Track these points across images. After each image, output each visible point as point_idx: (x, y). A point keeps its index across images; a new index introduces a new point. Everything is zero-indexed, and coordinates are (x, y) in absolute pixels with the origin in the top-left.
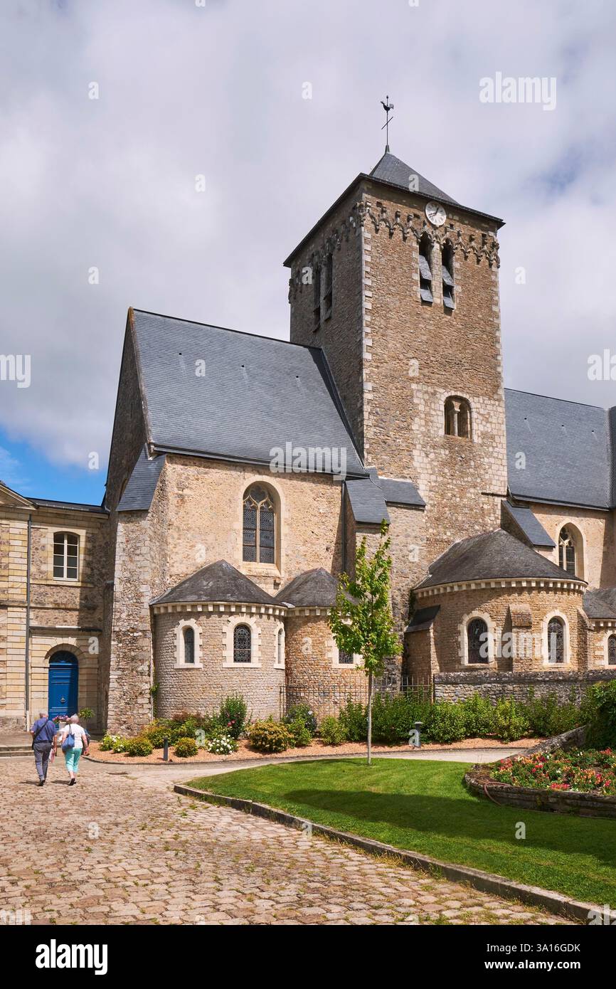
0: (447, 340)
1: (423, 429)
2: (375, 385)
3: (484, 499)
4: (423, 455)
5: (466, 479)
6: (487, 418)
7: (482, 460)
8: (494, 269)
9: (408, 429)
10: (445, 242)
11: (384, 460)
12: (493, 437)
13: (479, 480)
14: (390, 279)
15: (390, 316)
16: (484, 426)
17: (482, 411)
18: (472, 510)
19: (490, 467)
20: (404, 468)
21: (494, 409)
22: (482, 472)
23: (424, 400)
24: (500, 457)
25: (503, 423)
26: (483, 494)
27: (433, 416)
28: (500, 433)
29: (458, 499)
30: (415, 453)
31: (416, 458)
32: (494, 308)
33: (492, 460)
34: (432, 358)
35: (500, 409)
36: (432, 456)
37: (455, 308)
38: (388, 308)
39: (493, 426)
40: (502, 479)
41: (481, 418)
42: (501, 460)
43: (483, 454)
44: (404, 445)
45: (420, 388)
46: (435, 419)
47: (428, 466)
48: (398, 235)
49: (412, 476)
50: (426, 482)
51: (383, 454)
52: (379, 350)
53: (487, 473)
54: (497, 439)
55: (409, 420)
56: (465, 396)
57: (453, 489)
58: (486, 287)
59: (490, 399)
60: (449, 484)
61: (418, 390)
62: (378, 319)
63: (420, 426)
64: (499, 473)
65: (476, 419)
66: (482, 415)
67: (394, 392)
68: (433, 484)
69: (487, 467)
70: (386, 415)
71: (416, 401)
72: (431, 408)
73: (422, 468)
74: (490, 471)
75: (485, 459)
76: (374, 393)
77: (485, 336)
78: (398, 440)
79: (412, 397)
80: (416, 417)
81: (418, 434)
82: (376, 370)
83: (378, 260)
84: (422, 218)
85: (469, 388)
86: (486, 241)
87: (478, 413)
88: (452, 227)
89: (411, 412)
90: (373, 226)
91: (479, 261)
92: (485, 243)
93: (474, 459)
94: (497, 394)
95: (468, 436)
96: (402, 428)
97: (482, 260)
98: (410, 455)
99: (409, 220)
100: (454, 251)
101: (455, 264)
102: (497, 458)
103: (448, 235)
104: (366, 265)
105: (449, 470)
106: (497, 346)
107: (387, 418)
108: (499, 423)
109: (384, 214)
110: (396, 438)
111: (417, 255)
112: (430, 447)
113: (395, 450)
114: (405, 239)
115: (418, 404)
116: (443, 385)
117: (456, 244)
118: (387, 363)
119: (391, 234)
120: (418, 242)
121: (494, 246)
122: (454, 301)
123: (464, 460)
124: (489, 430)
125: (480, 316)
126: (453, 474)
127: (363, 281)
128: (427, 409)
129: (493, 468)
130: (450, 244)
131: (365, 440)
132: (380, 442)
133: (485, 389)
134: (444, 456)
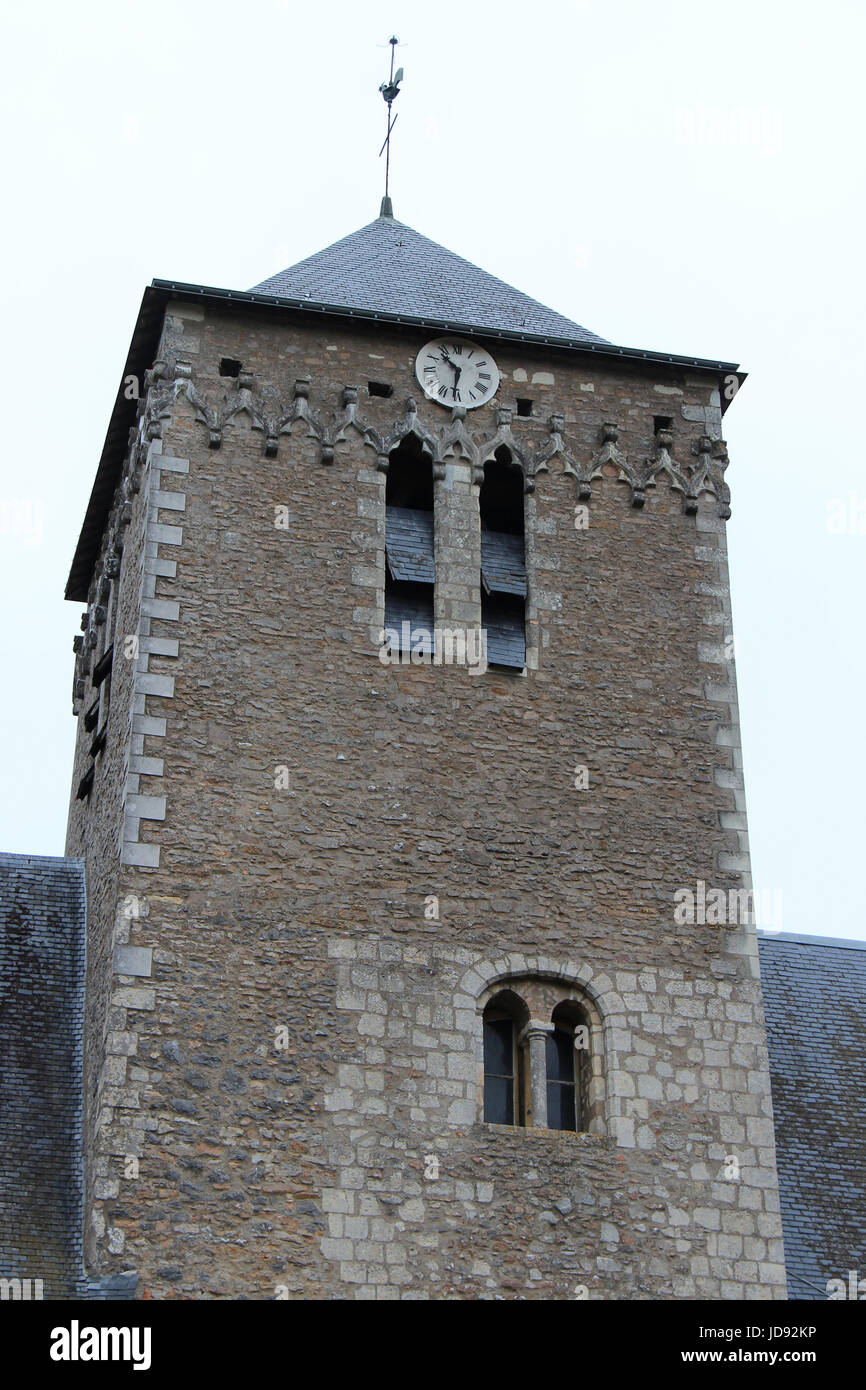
0: (497, 775)
1: (376, 1107)
2: (164, 956)
4: (371, 1206)
6: (681, 1051)
7: (658, 1217)
8: (703, 523)
9: (308, 1108)
10: (492, 457)
11: (187, 1241)
12: (708, 1125)
14: (258, 593)
15: (249, 711)
16: (665, 1081)
17: (653, 1024)
19: (699, 1248)
20: (278, 1268)
21: (713, 1012)
22: (660, 1268)
23: (385, 996)
24: (750, 1200)
25: (756, 1067)
27: (423, 1053)
28: (744, 1105)
30: (333, 1201)
31: (335, 1224)
32: (710, 654)
33: (707, 1218)
34: (425, 845)
35: (736, 1012)
36: (413, 1211)
37: (533, 665)
38: (245, 688)
39: (710, 1079)
41: (650, 1049)
42: (754, 1213)
43: (662, 1192)
44: (280, 1173)
45: (367, 952)
46: (433, 1064)
47: (395, 1254)
48: (300, 451)
51: (186, 1212)
52: (194, 833)
53: (685, 1272)
54: (727, 1127)
55: (314, 1077)
56: (570, 970)
58: (671, 585)
59: (688, 977)
61: (360, 963)
62: (199, 727)
63: (361, 1095)
64: (744, 1272)
65: (623, 1055)
66: (657, 1039)
67: (253, 975)
69: (683, 1246)
70: (209, 1061)
71: (346, 1002)
72: (413, 1024)
73: (368, 1265)
74: (698, 1265)
75: (672, 1210)
76: (162, 986)
77: (664, 751)
78: (256, 1158)
79: (331, 987)
80: (344, 1060)
81: (348, 1127)
82: (179, 901)
83: (211, 538)
84: (402, 393)
85: (592, 941)
86: (667, 438)
87: (637, 1032)
88: (524, 407)
89: (324, 1044)
90: (198, 433)
91: (638, 505)
92: (662, 445)
93: (617, 1214)
94: (726, 956)
95: (598, 1122)
96: (276, 1109)
97: (653, 499)
98: (310, 1213)
99: (345, 403)
100: (530, 482)
101: (538, 524)
102: (734, 1207)
103: (505, 436)
104: (161, 556)
105: (495, 1267)
106: (724, 781)
107: (214, 1076)
108: (734, 1066)
109: (246, 393)
110: (249, 1149)
111: (374, 509)
112: (405, 1175)
113: (239, 1198)
114: (327, 461)
115: (357, 1014)
116: (470, 935)
117: (538, 460)
118: (224, 872)
119: (271, 453)
120: (380, 469)
121: (704, 450)
122: (528, 645)
123: (568, 1223)
124: (691, 1095)
125: (644, 684)
126: (511, 1280)
127: (146, 607)
128: (398, 1030)
129: (711, 1250)
130: (516, 460)
131: (101, 1166)
132: (173, 1167)
133: (669, 940)
134: (471, 1211)
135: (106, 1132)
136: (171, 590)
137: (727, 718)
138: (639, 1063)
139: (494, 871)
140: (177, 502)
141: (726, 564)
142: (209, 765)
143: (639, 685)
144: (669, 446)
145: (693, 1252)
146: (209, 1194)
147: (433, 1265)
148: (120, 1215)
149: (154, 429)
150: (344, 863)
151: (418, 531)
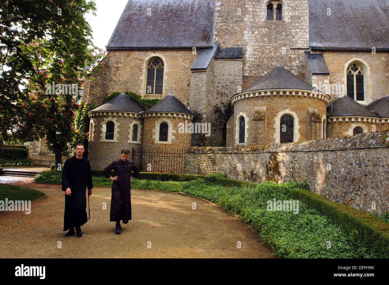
1: (251, 20)
3: (291, 51)
4: (250, 32)
5: (279, 43)
6: (295, 8)
7: (291, 31)
9: (242, 21)
11: (226, 38)
12: (299, 18)
13: (288, 42)
16: (293, 12)
17: (291, 5)
18: (283, 59)
19: (297, 34)
20: (238, 41)
21: (300, 2)
22: (291, 37)
23: (252, 5)
24: (304, 27)
25: (306, 9)
26: (291, 49)
27: (258, 12)
28: (304, 15)
29: (273, 54)
30: (245, 32)
31: (245, 35)
33: (298, 30)
36: (256, 33)
39: (299, 12)
40: (304, 40)
41: (291, 8)
42: (305, 29)
43: (292, 27)
44: (238, 29)
46: (259, 14)
47: (254, 38)
49: (243, 45)
50: (252, 47)
51: (226, 35)
53: (294, 37)
54: (302, 18)
55: (243, 17)
57: (270, 49)
60: (267, 46)
63: (249, 18)
64: (303, 37)
65: (287, 10)
68: (256, 47)
69: (294, 34)
70: (228, 16)
71: (247, 6)
72: (256, 8)
73: (250, 40)
74: (296, 36)
75: (293, 30)
76: (222, 7)
78: (235, 28)
79: (245, 4)
80: (247, 14)
81: (247, 23)
87: (289, 6)
93: (285, 31)
95: (283, 19)
96: (237, 21)
98: (242, 34)
102: (302, 28)
105: (267, 39)
107: (229, 18)
108: (303, 10)
110: (234, 27)
112: (255, 28)
113: (233, 33)
115: (248, 8)
123: (277, 32)
124: (297, 14)
126: (270, 40)
128: (254, 9)
129: (298, 34)
131: (215, 30)
132: (224, 30)
134: (264, 32)
135: (215, 26)
138: (289, 10)
145: (296, 35)
146: (229, 32)
147: (259, 39)
148: (217, 36)
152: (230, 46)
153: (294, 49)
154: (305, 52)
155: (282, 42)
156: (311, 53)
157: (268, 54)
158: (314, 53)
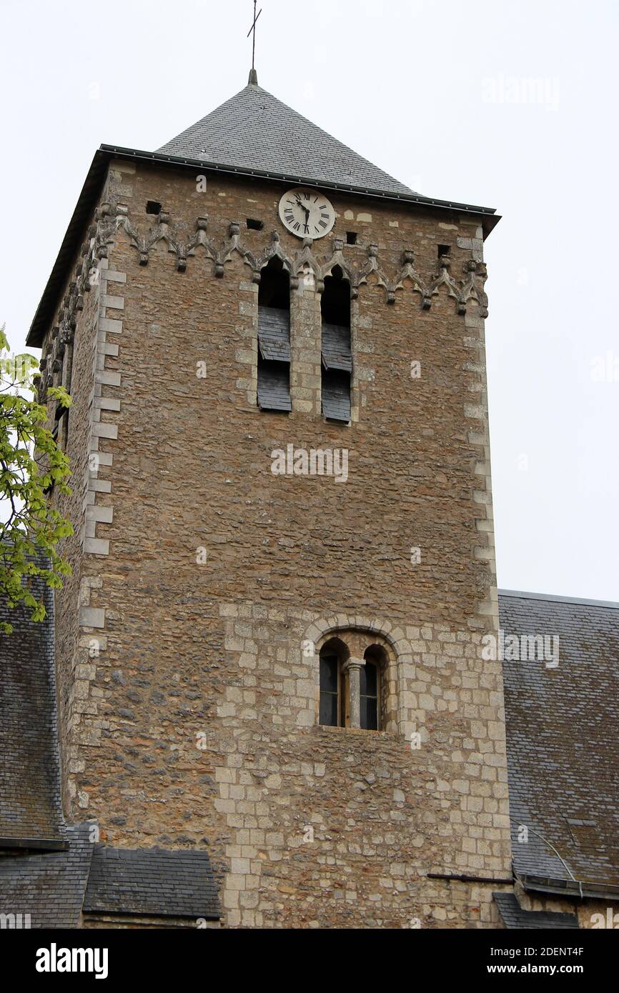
0: (331, 494)
1: (250, 714)
2: (112, 614)
3: (433, 891)
4: (247, 778)
5: (378, 840)
6: (447, 678)
7: (430, 786)
8: (469, 321)
9: (206, 715)
10: (330, 274)
11: (129, 800)
12: (463, 727)
13: (419, 841)
14: (174, 368)
15: (168, 449)
16: (436, 698)
17: (429, 661)
19: (455, 805)
20: (187, 818)
21: (468, 652)
22: (431, 818)
23: (256, 641)
24: (488, 774)
25: (495, 689)
26: (431, 876)
27: (280, 679)
28: (487, 713)
29: (351, 896)
30: (223, 776)
31: (223, 790)
32: (472, 411)
33: (461, 786)
34: (283, 541)
36: (274, 781)
37: (356, 419)
38: (164, 433)
39: (465, 697)
40: (492, 835)
41: (427, 677)
42: (491, 783)
43: (433, 770)
44: (188, 757)
45: (245, 612)
46: (287, 688)
47: (262, 809)
48: (201, 267)
49: (211, 839)
50: (254, 853)
51: (128, 782)
52: (131, 532)
53: (446, 820)
54: (476, 729)
55: (210, 695)
56: (377, 625)
57: (336, 869)
58: (447, 363)
59: (453, 630)
60: (323, 853)
61: (240, 620)
62: (135, 460)
63: (241, 707)
64: (485, 819)
65: (410, 681)
66: (432, 670)
67: (170, 628)
68: (274, 856)
69: (445, 804)
70: (142, 684)
71: (231, 645)
72: (274, 661)
73: (244, 816)
74: (455, 816)
75: (439, 781)
76: (111, 634)
77: (441, 478)
78: (173, 747)
79: (222, 636)
80: (230, 684)
81: (233, 728)
82: (122, 577)
83: (141, 329)
84: (269, 227)
85: (391, 606)
86: (446, 261)
87: (419, 666)
88: (352, 238)
89: (216, 673)
90: (132, 255)
91: (426, 308)
92: (444, 266)
93: (404, 784)
94: (478, 616)
95: (392, 724)
96: (186, 715)
97: (437, 303)
98: (207, 783)
99: (231, 234)
100: (354, 291)
101: (359, 321)
102: (478, 779)
103: (338, 258)
104: (108, 341)
105: (326, 818)
106: (479, 498)
107: (146, 693)
108: (482, 689)
109: (165, 226)
110: (168, 741)
111: (250, 309)
112: (269, 759)
113: (162, 773)
114: (219, 275)
115: (238, 654)
116: (312, 601)
117: (360, 275)
118: (151, 558)
119: (182, 269)
120: (255, 281)
121: (471, 270)
122: (352, 405)
123: (373, 790)
124: (453, 707)
125: (429, 432)
126: (336, 826)
127: (98, 377)
128: (265, 664)
129: (463, 806)
130: (346, 276)
131: (73, 752)
132: (120, 753)
133: (441, 605)
134: (311, 782)
135: (76, 730)
136: (115, 365)
137: (482, 456)
138: (420, 686)
139: (328, 558)
140: (118, 303)
141: (484, 349)
142: (141, 485)
143: (425, 433)
144: (448, 267)
145: (452, 807)
146: (142, 770)
147: (286, 816)
148: (85, 783)
149: (102, 251)
150: (229, 554)
151: (279, 325)
152: (148, 840)
153: (448, 879)
154: (495, 899)
155: (390, 839)
156: (526, 906)
157: (330, 895)
158: (538, 908)
